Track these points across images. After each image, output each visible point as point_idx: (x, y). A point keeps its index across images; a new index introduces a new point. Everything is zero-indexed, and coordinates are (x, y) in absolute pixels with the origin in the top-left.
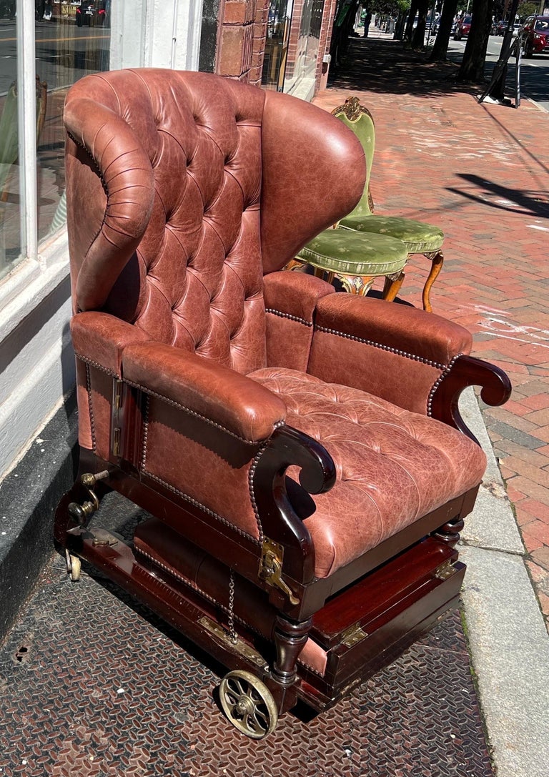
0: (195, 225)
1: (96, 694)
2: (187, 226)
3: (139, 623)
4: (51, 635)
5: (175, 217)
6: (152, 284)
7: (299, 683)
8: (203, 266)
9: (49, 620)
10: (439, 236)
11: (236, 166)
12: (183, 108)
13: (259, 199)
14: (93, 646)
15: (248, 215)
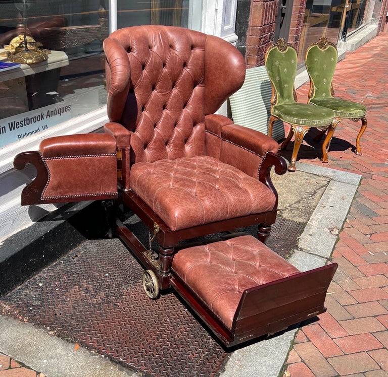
0: (167, 91)
1: (97, 274)
2: (163, 91)
3: (128, 255)
4: (90, 253)
5: (157, 87)
6: (145, 115)
7: (170, 277)
8: (171, 109)
9: (93, 248)
11: (190, 67)
12: (164, 42)
13: (203, 82)
14: (105, 259)
15: (197, 88)
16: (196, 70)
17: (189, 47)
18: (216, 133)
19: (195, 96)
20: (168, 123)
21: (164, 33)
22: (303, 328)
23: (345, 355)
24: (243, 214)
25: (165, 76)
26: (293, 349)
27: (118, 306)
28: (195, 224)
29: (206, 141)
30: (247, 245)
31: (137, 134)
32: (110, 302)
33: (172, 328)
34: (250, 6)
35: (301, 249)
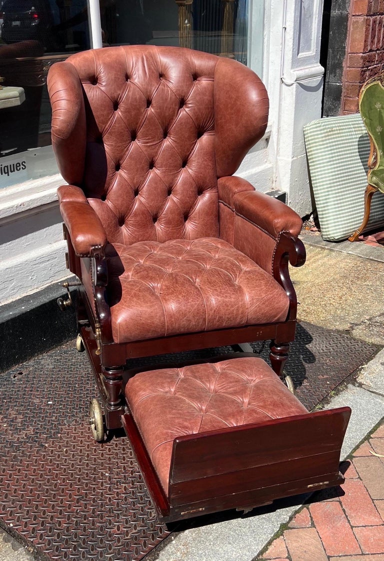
0: (154, 141)
1: (36, 401)
2: (147, 141)
4: (41, 371)
5: (139, 134)
6: (121, 176)
7: (122, 411)
8: (161, 167)
9: (49, 364)
11: (190, 105)
12: (149, 69)
13: (213, 128)
14: (58, 381)
16: (199, 109)
17: (190, 76)
18: (229, 204)
19: (201, 148)
20: (156, 189)
21: (151, 56)
22: (311, 506)
23: (363, 554)
25: (150, 119)
26: (282, 537)
27: (46, 447)
29: (218, 217)
30: (242, 371)
31: (109, 203)
32: (36, 441)
33: (106, 487)
34: (347, 23)
35: (360, 385)
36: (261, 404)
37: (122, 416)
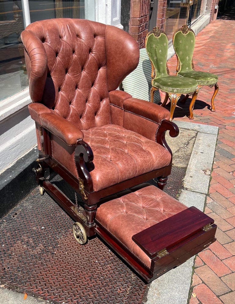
0: (78, 73)
1: (34, 228)
2: (74, 74)
3: (58, 208)
4: (27, 210)
5: (69, 70)
6: (61, 95)
8: (82, 88)
9: (29, 206)
10: (215, 79)
11: (94, 53)
12: (72, 32)
13: (106, 64)
14: (39, 214)
15: (101, 70)
16: (99, 54)
17: (92, 35)
18: (119, 105)
19: (100, 76)
20: (80, 100)
21: (71, 25)
22: (199, 254)
23: (233, 272)
24: (148, 171)
25: (75, 61)
26: (195, 273)
27: (55, 254)
28: (112, 184)
29: (111, 113)
30: (151, 194)
31: (57, 111)
32: (48, 252)
33: (100, 269)
34: (130, 2)
35: (187, 189)
36: (171, 210)
37: (96, 229)
